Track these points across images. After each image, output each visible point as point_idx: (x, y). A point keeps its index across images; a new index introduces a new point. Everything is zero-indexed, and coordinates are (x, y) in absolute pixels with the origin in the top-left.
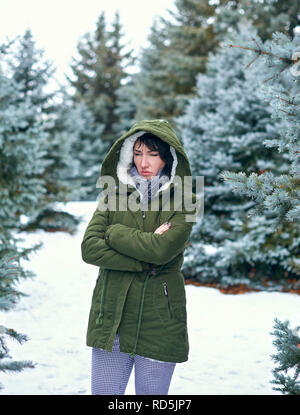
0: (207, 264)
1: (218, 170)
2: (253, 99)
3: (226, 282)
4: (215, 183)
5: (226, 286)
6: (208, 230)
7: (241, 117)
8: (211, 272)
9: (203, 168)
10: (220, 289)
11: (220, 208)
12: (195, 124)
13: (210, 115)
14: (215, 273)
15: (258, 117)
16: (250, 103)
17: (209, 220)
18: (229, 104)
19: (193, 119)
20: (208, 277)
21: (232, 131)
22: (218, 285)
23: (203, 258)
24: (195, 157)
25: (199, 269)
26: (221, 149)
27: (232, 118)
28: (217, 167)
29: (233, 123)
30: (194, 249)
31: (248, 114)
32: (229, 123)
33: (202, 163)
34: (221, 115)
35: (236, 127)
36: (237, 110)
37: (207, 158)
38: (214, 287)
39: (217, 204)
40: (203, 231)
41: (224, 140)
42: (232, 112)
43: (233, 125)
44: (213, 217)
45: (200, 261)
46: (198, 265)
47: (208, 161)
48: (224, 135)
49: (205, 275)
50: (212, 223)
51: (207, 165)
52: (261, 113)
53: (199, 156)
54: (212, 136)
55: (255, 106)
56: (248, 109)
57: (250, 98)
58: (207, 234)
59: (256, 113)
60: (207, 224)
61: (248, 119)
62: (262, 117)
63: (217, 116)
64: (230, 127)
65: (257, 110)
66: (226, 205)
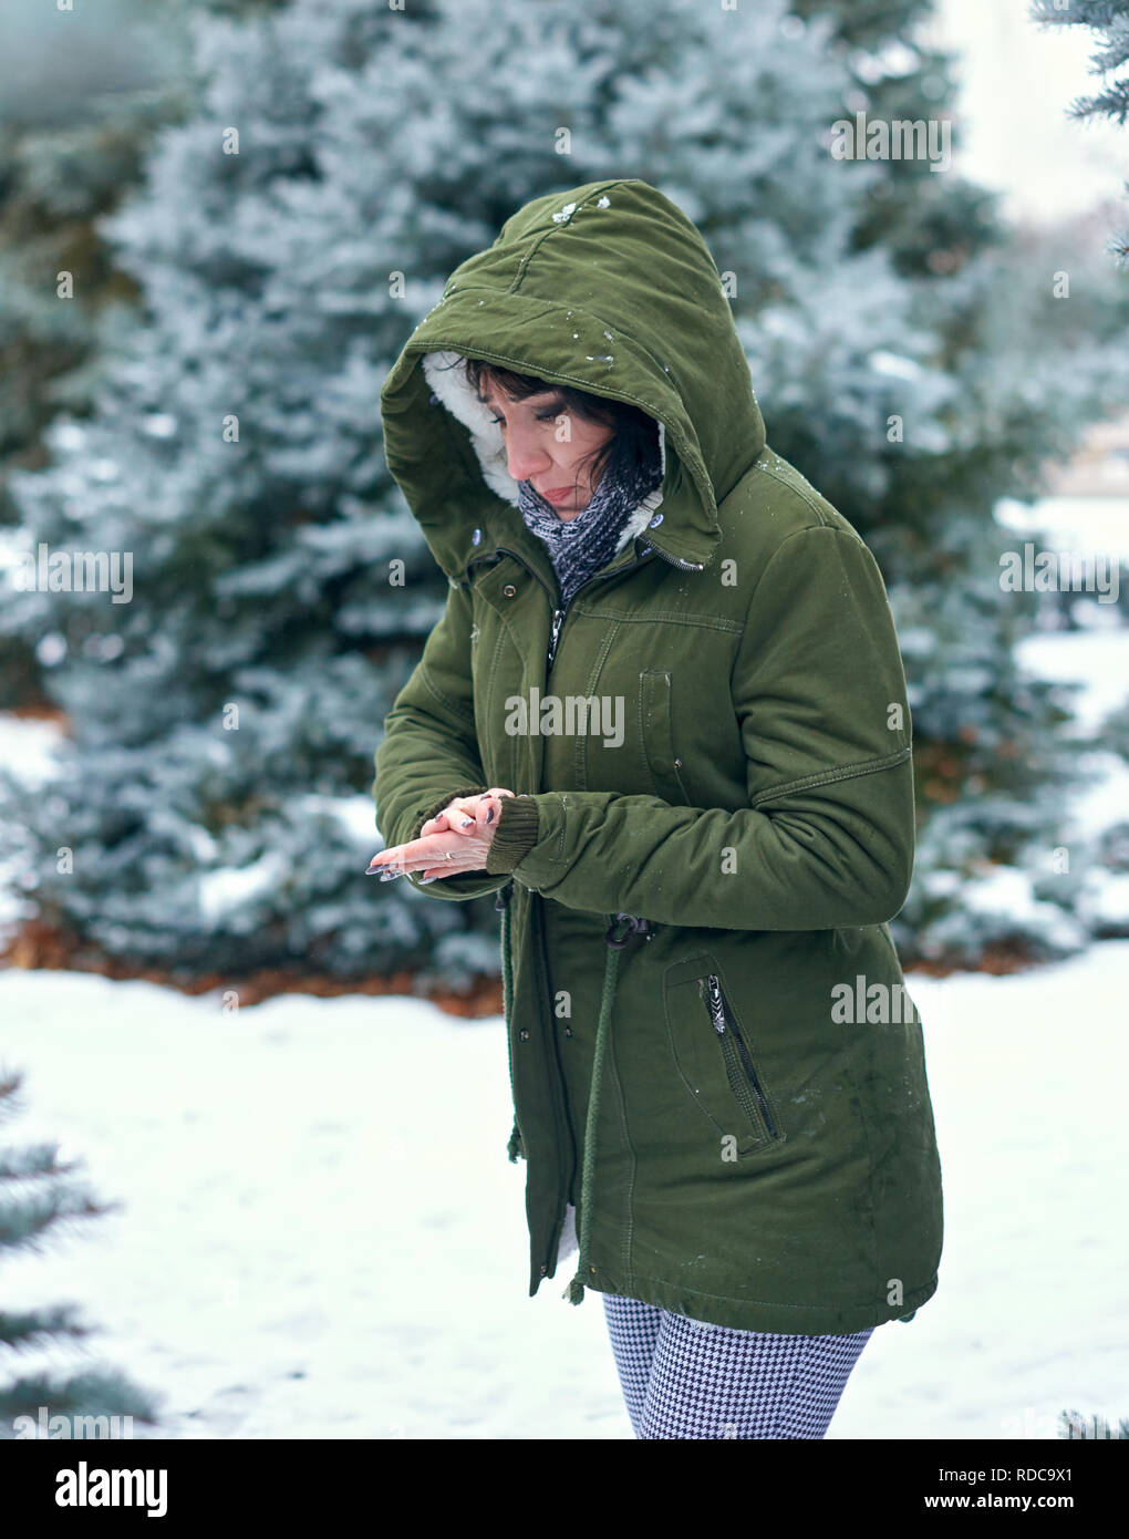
0: (356, 892)
1: (350, 449)
2: (491, 106)
3: (460, 963)
4: (351, 507)
5: (460, 982)
6: (341, 729)
7: (440, 193)
8: (384, 922)
9: (279, 441)
10: (436, 996)
11: (380, 619)
12: (209, 240)
13: (297, 194)
14: (401, 926)
15: (517, 188)
16: (477, 125)
17: (336, 681)
18: (377, 134)
19: (195, 220)
20: (374, 948)
21: (408, 257)
22: (424, 982)
23: (341, 861)
24: (239, 393)
25: (325, 918)
26: (362, 346)
27: (402, 199)
28: (346, 431)
29: (411, 219)
30: (287, 824)
31: (472, 175)
32: (390, 225)
33: (273, 421)
34: (350, 192)
35: (425, 242)
36: (421, 160)
37: (295, 392)
38: (408, 992)
39: (363, 602)
40: (317, 737)
41: (374, 303)
42: (398, 174)
43: (410, 233)
44: (352, 667)
45: (329, 879)
46: (321, 897)
47: (303, 405)
48: (373, 279)
49: (355, 940)
50: (352, 694)
51: (301, 425)
52: (532, 167)
53: (256, 391)
54: (311, 289)
55: (505, 138)
56: (471, 154)
57: (477, 101)
58: (336, 750)
59: (505, 172)
60: (331, 702)
61: (469, 201)
62: (541, 186)
63: (331, 197)
64: (399, 241)
65: (510, 156)
66: (407, 607)
